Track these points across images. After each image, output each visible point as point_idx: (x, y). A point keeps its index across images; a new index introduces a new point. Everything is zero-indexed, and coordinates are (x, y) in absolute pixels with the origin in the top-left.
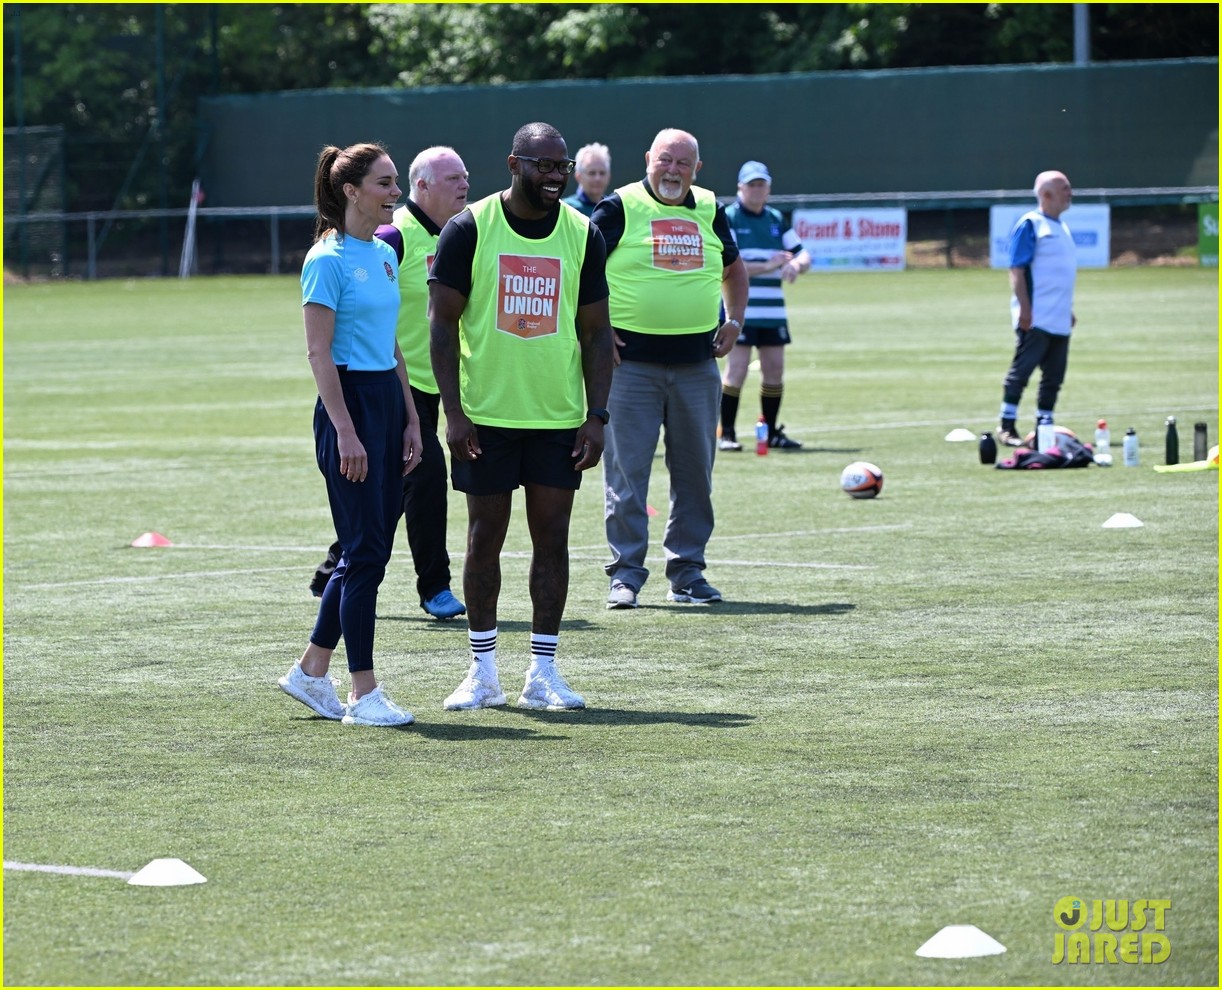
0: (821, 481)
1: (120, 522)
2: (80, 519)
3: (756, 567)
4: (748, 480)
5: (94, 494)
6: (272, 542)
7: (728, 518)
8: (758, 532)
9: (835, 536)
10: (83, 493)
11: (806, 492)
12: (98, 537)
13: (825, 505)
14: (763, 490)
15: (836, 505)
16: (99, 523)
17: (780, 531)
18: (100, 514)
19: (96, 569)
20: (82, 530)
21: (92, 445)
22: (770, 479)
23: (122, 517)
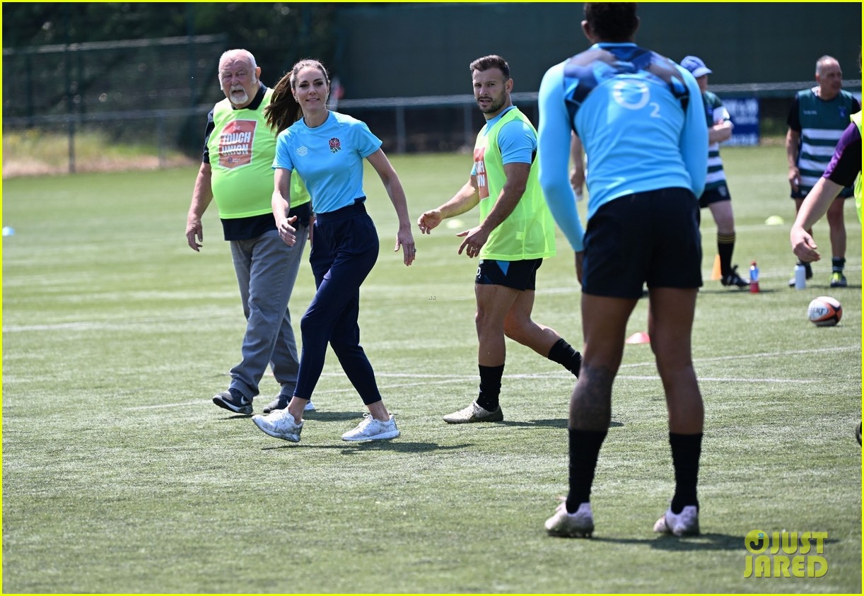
0: (795, 313)
1: (219, 356)
2: (187, 354)
3: (723, 382)
4: (738, 313)
5: (204, 334)
6: (336, 369)
7: (712, 344)
8: (732, 354)
9: (795, 356)
10: (195, 333)
11: (782, 322)
12: (197, 368)
13: (794, 332)
14: (747, 320)
15: (803, 332)
16: (200, 357)
17: (750, 354)
18: (204, 350)
19: (190, 393)
20: (186, 363)
21: (215, 294)
22: (755, 312)
23: (222, 352)
